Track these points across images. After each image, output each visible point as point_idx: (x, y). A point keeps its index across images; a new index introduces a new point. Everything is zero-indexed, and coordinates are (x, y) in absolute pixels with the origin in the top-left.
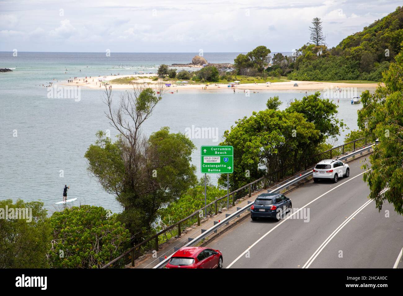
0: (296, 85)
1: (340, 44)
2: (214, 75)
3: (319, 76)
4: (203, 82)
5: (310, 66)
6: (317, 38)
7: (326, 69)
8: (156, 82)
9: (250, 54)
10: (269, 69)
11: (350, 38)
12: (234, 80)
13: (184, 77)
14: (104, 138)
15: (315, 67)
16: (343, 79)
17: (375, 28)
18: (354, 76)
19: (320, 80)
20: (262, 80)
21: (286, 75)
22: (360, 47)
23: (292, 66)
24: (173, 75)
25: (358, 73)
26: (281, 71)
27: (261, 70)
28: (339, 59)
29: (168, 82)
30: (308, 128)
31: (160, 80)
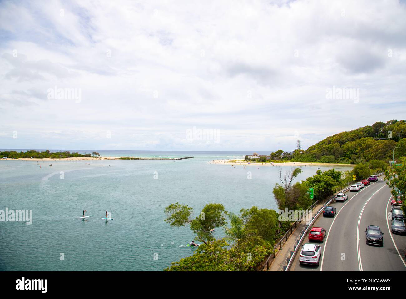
0: (294, 164)
1: (308, 149)
2: (264, 160)
3: (302, 160)
4: (261, 162)
5: (298, 157)
6: (299, 147)
7: (304, 158)
8: (244, 162)
9: (276, 153)
10: (283, 158)
11: (311, 147)
12: (272, 162)
13: (254, 160)
14: (278, 185)
15: (300, 157)
16: (310, 162)
17: (320, 144)
18: (314, 161)
19: (302, 162)
20: (281, 162)
21: (289, 160)
22: (316, 150)
23: (291, 157)
24: (249, 160)
25: (316, 160)
26: (288, 158)
27: (280, 158)
28: (308, 154)
29: (249, 162)
30: (334, 182)
31: (246, 161)
